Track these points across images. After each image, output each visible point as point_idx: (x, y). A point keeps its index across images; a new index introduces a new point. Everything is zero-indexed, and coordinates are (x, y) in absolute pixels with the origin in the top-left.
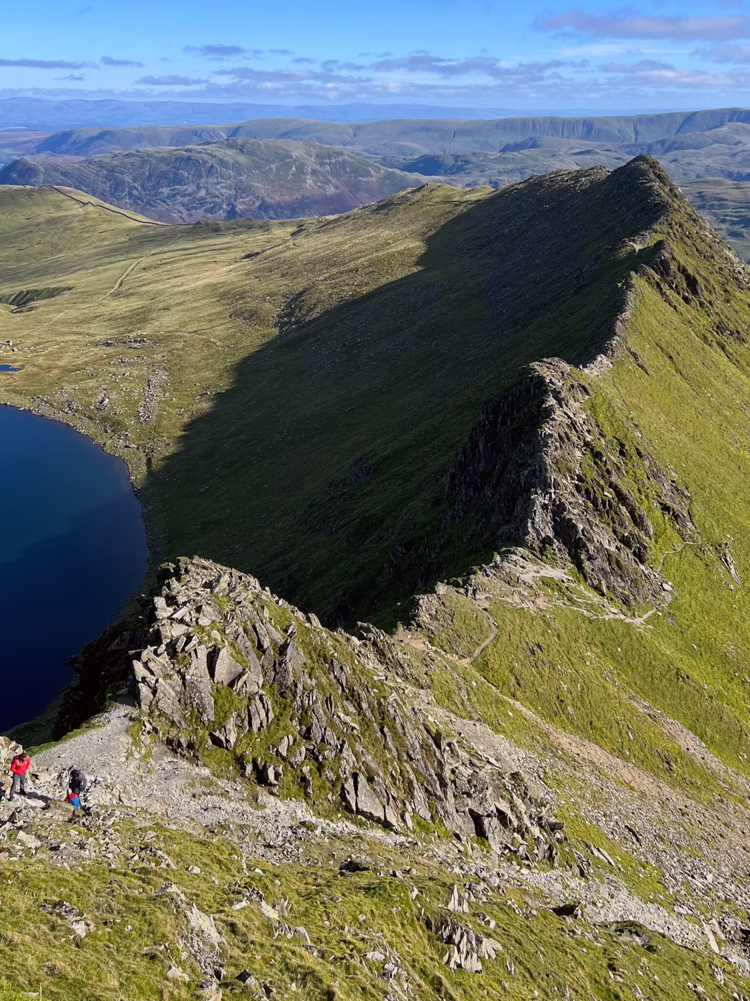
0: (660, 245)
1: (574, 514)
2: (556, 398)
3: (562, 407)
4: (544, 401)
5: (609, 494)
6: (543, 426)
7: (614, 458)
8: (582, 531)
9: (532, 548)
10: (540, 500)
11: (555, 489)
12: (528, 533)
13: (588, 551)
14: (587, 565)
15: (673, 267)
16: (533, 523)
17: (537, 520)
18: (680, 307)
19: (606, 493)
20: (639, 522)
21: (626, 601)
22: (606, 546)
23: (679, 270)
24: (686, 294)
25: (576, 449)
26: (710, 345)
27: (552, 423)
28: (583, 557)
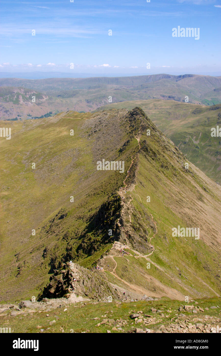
0: (144, 142)
1: (130, 233)
2: (124, 202)
3: (125, 204)
4: (121, 203)
5: (138, 226)
6: (121, 210)
7: (138, 216)
8: (133, 236)
9: (121, 242)
10: (122, 230)
11: (125, 227)
12: (120, 238)
13: (134, 241)
14: (134, 245)
15: (149, 150)
16: (121, 236)
17: (122, 235)
18: (151, 162)
19: (137, 226)
20: (145, 231)
21: (143, 252)
22: (138, 240)
23: (150, 150)
24: (153, 157)
25: (129, 215)
26: (160, 172)
27: (123, 209)
28: (133, 243)
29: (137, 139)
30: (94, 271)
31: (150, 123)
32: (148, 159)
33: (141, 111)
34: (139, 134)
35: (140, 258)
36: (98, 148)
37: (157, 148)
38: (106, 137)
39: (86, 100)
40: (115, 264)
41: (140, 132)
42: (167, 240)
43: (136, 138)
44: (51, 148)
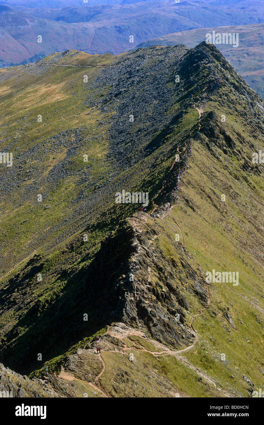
0: (210, 115)
1: (146, 304)
2: (139, 240)
3: (141, 244)
4: (132, 242)
5: (165, 289)
6: (131, 257)
7: (169, 269)
8: (150, 312)
9: (126, 323)
10: (129, 297)
11: (137, 292)
12: (123, 315)
13: (153, 322)
14: (153, 329)
15: (217, 131)
16: (126, 310)
17: (128, 308)
18: (221, 158)
19: (163, 290)
20: (181, 302)
21: (173, 344)
22: (163, 318)
23: (220, 133)
24: (225, 148)
25: (149, 267)
26: (238, 179)
27: (136, 255)
28: (151, 325)
29: (198, 110)
30: (47, 380)
31: (232, 76)
32: (213, 151)
33: (212, 50)
34: (202, 99)
35: (163, 355)
36: (121, 128)
37: (239, 128)
38: (138, 105)
39: (116, 27)
40: (102, 366)
41: (204, 95)
42: (231, 320)
43: (197, 108)
44: (27, 129)
